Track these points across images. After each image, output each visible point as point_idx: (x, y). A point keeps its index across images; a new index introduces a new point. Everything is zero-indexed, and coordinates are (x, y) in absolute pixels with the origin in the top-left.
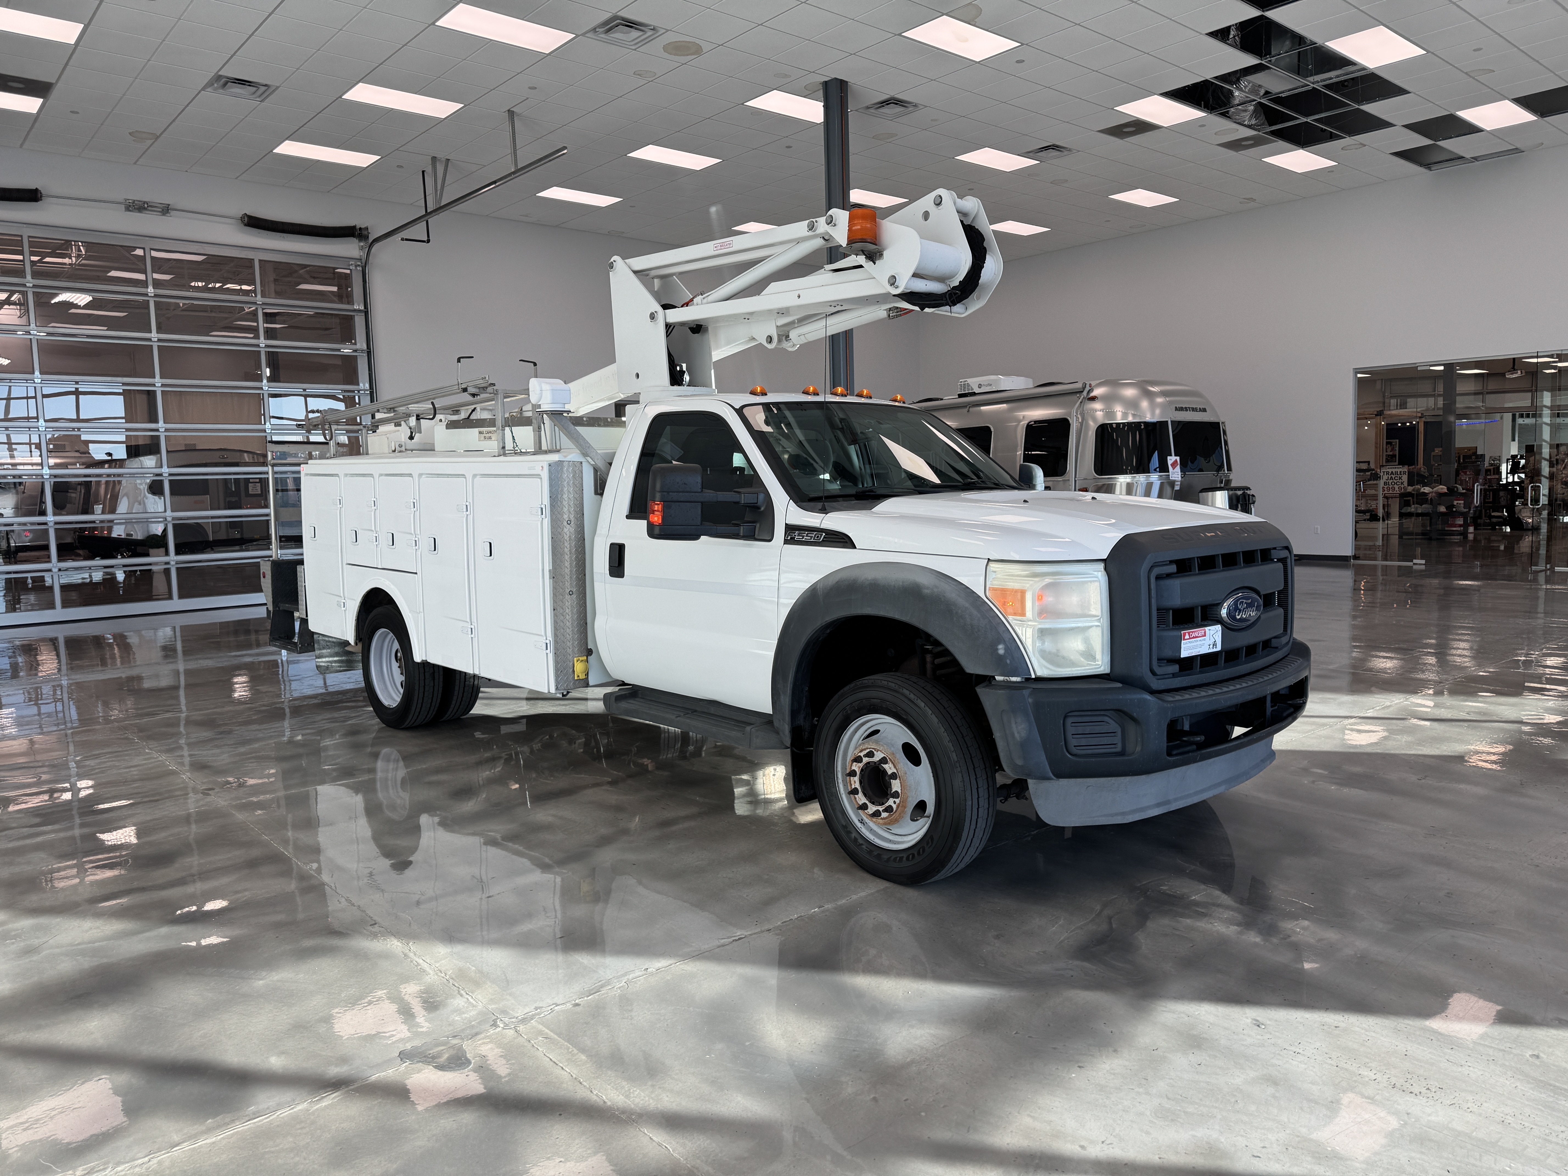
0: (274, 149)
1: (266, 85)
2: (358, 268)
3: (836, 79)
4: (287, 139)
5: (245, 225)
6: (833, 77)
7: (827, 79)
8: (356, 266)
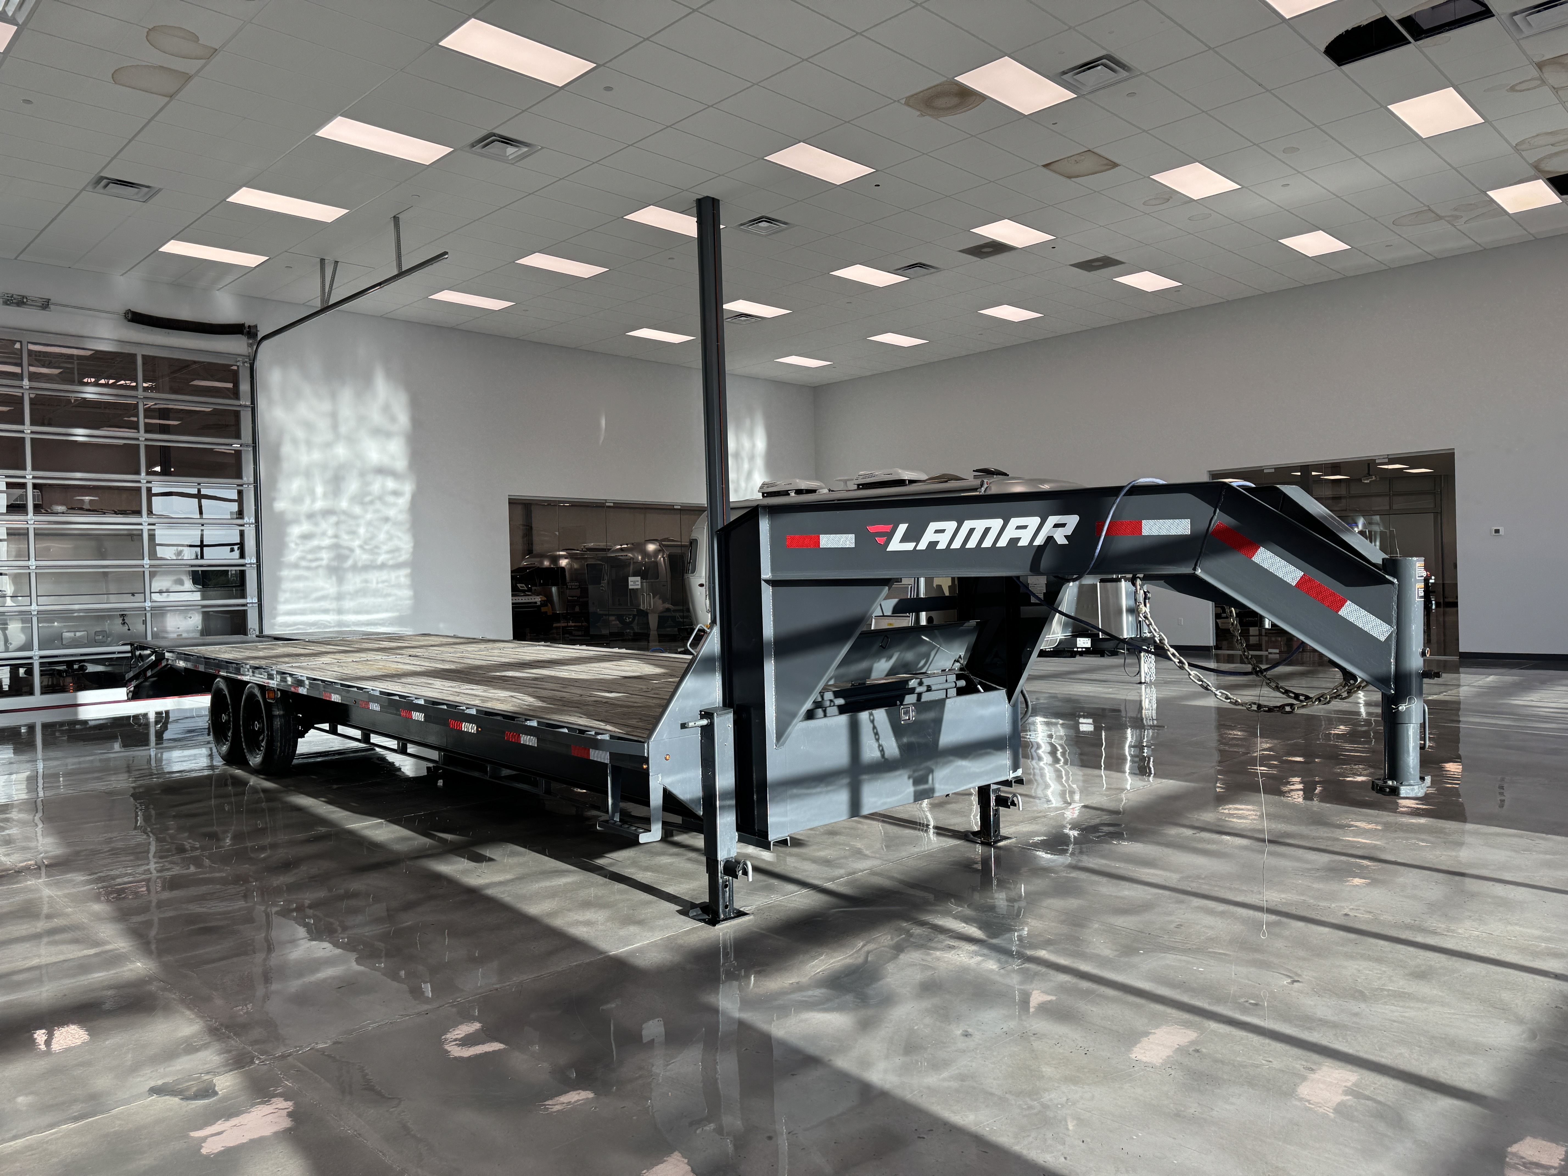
0: (159, 248)
1: (148, 187)
2: (246, 365)
3: (707, 197)
4: (172, 238)
5: (129, 321)
6: (706, 195)
7: (700, 197)
8: (244, 363)
